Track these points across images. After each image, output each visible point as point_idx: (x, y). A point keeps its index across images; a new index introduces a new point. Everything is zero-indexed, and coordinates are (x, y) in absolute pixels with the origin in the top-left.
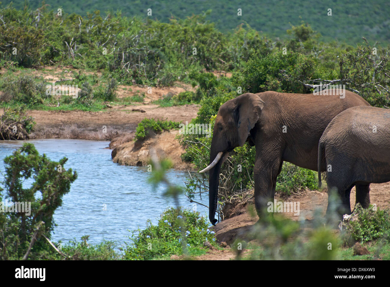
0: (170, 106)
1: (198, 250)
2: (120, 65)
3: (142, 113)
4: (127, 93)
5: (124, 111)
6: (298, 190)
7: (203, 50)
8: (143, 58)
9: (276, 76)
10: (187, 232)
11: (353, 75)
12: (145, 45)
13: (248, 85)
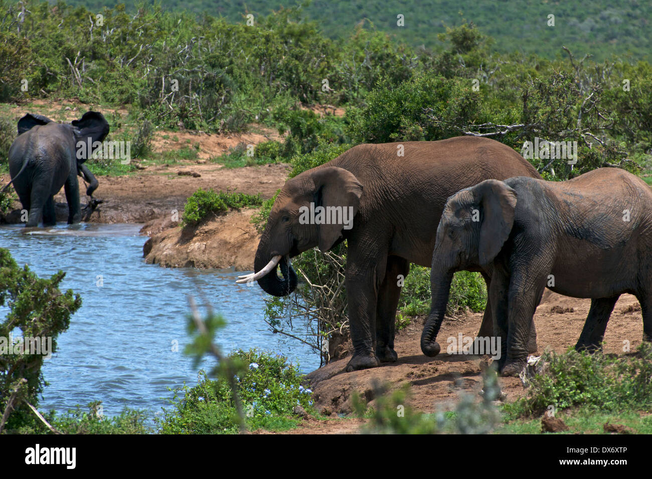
0: (241, 167)
1: (283, 421)
2: (157, 97)
3: (194, 179)
4: (171, 144)
5: (165, 174)
6: (453, 312)
7: (297, 70)
8: (196, 85)
9: (416, 118)
10: (266, 390)
11: (545, 117)
12: (200, 63)
13: (370, 133)
